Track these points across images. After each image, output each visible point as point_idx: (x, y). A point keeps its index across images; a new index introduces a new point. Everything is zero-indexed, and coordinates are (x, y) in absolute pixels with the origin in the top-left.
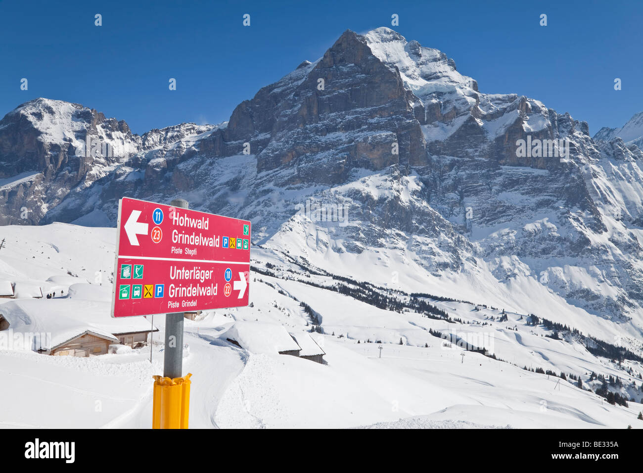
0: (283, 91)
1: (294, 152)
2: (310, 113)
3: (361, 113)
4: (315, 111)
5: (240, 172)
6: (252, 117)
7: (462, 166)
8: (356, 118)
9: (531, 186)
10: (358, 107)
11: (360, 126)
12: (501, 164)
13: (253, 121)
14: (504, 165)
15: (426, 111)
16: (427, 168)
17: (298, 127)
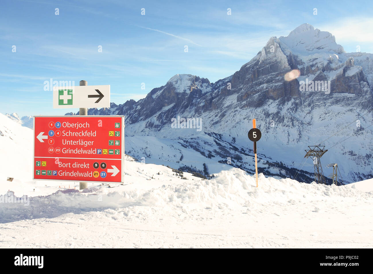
0: (250, 66)
1: (247, 94)
2: (254, 77)
3: (273, 75)
4: (256, 76)
5: (232, 102)
6: (239, 78)
7: (316, 95)
8: (271, 78)
9: (345, 102)
10: (273, 72)
11: (272, 81)
12: (334, 93)
13: (239, 80)
14: (335, 93)
15: (305, 69)
16: (298, 97)
17: (250, 83)
